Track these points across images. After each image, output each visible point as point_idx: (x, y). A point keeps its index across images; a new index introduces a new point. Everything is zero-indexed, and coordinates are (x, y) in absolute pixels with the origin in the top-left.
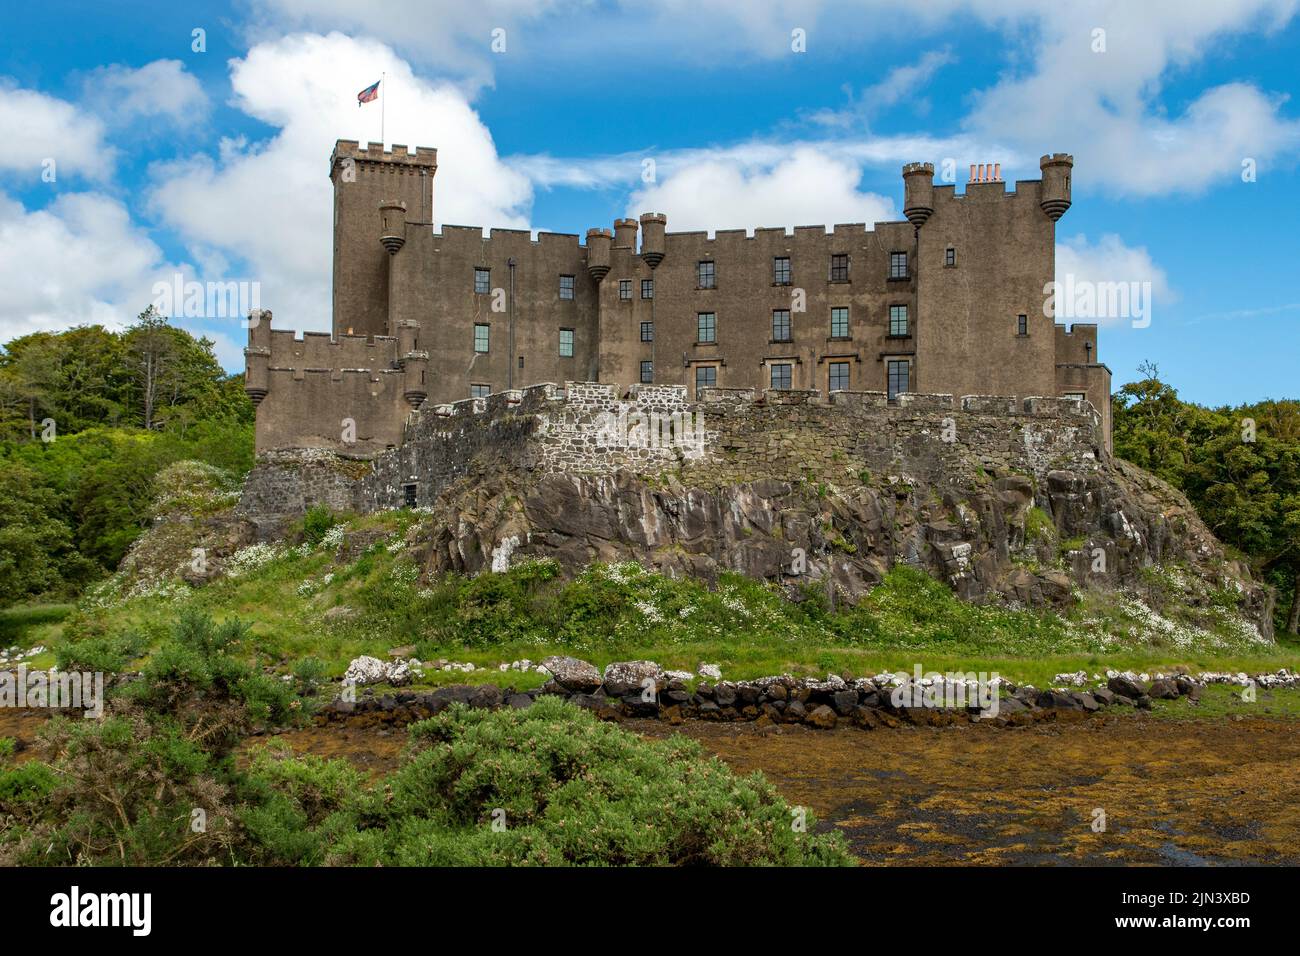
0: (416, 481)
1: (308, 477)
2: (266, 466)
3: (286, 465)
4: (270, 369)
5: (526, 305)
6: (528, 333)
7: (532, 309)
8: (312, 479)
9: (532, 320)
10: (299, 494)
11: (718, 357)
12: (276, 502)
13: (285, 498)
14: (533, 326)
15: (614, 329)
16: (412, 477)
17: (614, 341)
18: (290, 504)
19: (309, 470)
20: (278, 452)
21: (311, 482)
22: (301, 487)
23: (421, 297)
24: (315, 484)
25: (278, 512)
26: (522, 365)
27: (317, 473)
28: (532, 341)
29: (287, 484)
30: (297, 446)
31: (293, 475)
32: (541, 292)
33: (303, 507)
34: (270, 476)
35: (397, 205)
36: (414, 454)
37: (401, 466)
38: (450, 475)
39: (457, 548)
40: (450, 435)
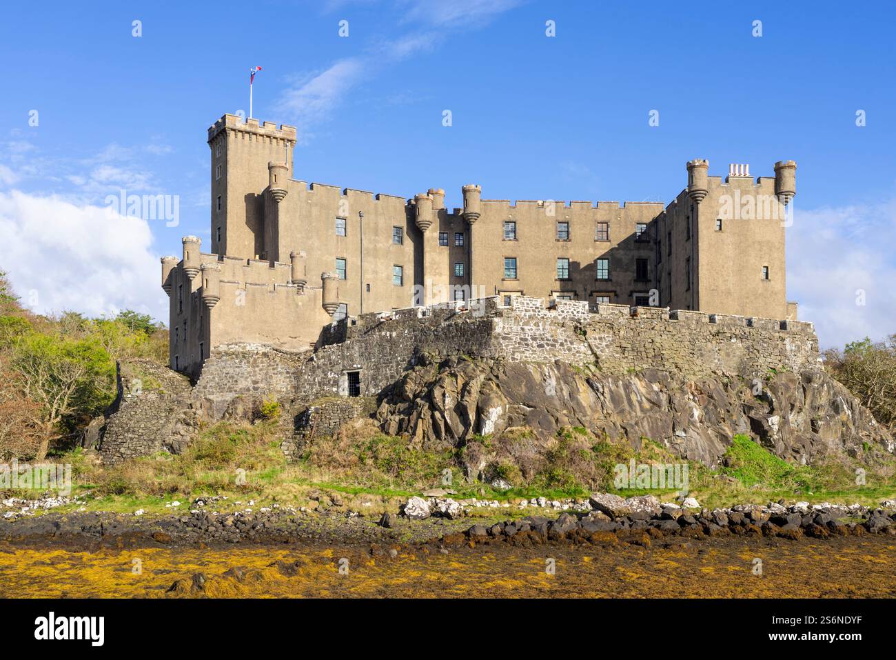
0: (358, 368)
1: (255, 364)
2: (220, 356)
3: (236, 354)
4: (221, 281)
5: (371, 246)
6: (373, 266)
7: (375, 249)
8: (258, 366)
9: (375, 257)
10: (247, 378)
11: (519, 289)
12: (228, 384)
13: (236, 381)
14: (376, 262)
15: (435, 267)
16: (355, 366)
17: (435, 275)
18: (240, 386)
19: (255, 360)
20: (228, 345)
21: (257, 369)
22: (249, 373)
23: (299, 236)
24: (261, 370)
25: (231, 391)
26: (368, 290)
27: (262, 362)
28: (376, 272)
29: (237, 370)
30: (242, 341)
31: (243, 363)
32: (380, 237)
33: (251, 388)
34: (223, 364)
35: (284, 165)
36: (356, 348)
37: (343, 357)
38: (394, 364)
39: (443, 417)
40: (394, 334)
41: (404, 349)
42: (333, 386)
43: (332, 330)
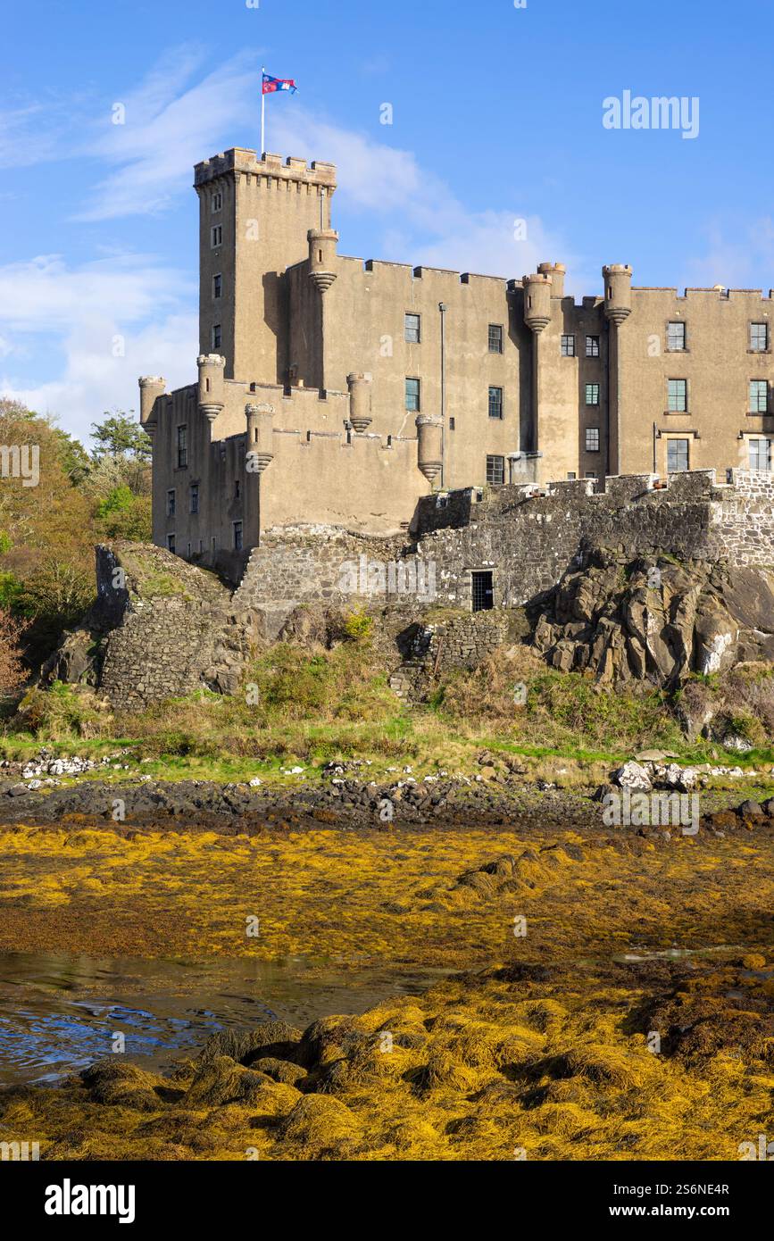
0: (492, 567)
1: (325, 557)
2: (273, 544)
3: (296, 541)
4: (274, 431)
5: (456, 357)
6: (459, 389)
7: (463, 362)
8: (330, 560)
9: (463, 374)
10: (314, 577)
11: (691, 428)
12: (286, 586)
13: (298, 582)
14: (464, 381)
15: (555, 390)
16: (485, 563)
17: (555, 403)
18: (304, 590)
19: (326, 551)
20: (284, 527)
21: (329, 564)
22: (316, 570)
23: (352, 344)
24: (334, 565)
25: (290, 598)
26: (452, 427)
27: (337, 554)
28: (463, 399)
29: (299, 565)
30: (305, 521)
31: (308, 555)
32: (470, 342)
33: (320, 593)
34: (279, 556)
35: (334, 236)
36: (488, 536)
37: (466, 549)
38: (549, 563)
39: (644, 646)
40: (549, 518)
41: (565, 541)
42: (448, 591)
43: (438, 505)
